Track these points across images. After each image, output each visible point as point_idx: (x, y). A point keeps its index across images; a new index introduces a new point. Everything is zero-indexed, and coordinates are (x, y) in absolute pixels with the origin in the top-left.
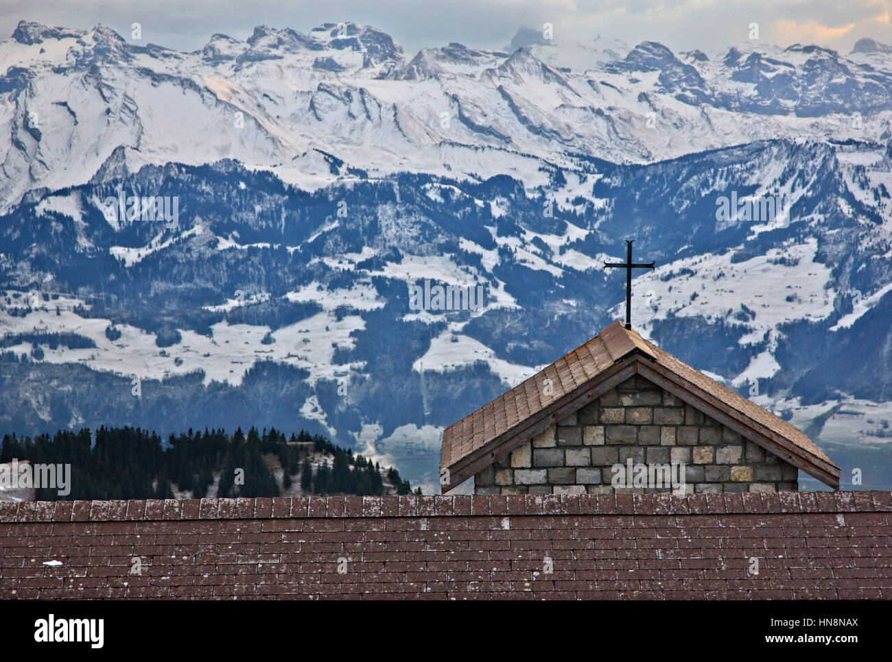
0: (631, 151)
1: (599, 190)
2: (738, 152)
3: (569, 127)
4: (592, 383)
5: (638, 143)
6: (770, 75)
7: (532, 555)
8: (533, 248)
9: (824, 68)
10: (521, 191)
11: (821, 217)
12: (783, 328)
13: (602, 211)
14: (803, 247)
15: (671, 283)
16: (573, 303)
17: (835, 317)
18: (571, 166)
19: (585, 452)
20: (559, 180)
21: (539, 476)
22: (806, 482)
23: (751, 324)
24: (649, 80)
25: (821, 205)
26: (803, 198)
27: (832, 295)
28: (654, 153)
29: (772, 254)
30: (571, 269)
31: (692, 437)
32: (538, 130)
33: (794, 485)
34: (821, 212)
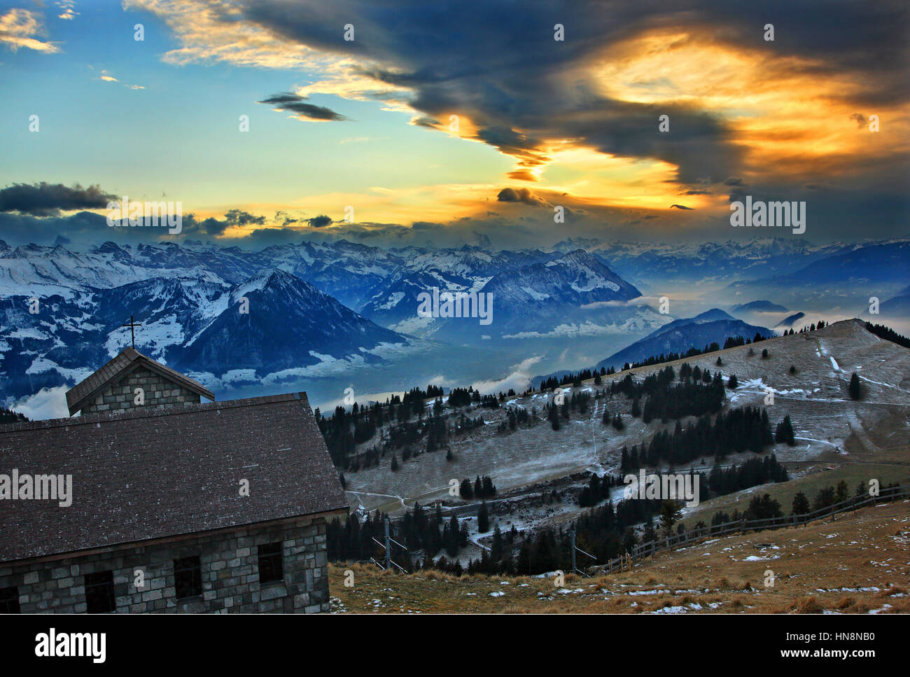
0: (105, 284)
1: (94, 299)
2: (145, 283)
3: (80, 275)
4: (124, 370)
5: (108, 281)
6: (155, 254)
7: (110, 436)
8: (70, 323)
9: (174, 251)
10: (64, 301)
11: (177, 306)
12: (167, 348)
13: (96, 307)
14: (171, 317)
15: (124, 333)
16: (87, 343)
17: (185, 343)
18: (82, 290)
19: (123, 396)
20: (78, 296)
21: (107, 407)
22: (204, 400)
23: (155, 347)
24: (110, 256)
25: (177, 301)
26: (170, 299)
27: (183, 334)
28: (114, 284)
29: (161, 320)
30: (86, 330)
31: (162, 387)
32: (68, 277)
33: (199, 401)
34: (178, 304)
